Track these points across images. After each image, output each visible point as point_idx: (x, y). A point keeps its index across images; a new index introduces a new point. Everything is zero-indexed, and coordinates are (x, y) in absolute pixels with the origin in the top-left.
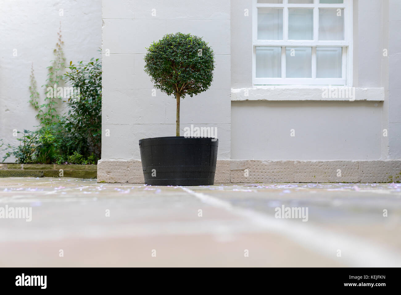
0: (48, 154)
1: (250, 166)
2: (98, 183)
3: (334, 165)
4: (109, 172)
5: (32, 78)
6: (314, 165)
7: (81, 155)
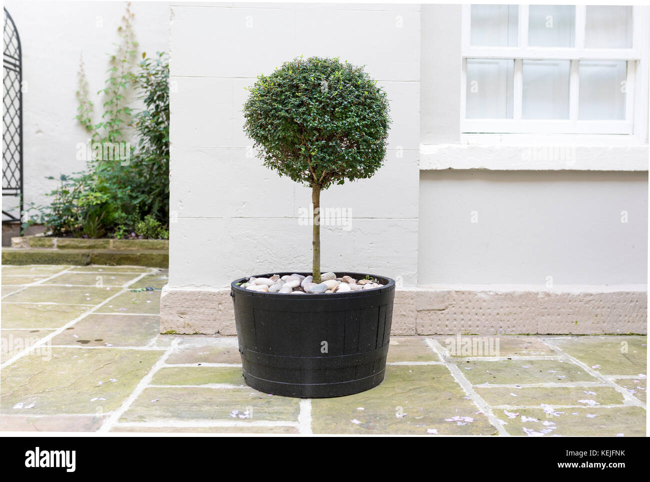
0: (100, 220)
1: (455, 303)
2: (161, 334)
3: (613, 301)
4: (182, 314)
5: (82, 76)
6: (575, 301)
7: (157, 221)
